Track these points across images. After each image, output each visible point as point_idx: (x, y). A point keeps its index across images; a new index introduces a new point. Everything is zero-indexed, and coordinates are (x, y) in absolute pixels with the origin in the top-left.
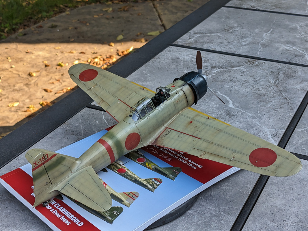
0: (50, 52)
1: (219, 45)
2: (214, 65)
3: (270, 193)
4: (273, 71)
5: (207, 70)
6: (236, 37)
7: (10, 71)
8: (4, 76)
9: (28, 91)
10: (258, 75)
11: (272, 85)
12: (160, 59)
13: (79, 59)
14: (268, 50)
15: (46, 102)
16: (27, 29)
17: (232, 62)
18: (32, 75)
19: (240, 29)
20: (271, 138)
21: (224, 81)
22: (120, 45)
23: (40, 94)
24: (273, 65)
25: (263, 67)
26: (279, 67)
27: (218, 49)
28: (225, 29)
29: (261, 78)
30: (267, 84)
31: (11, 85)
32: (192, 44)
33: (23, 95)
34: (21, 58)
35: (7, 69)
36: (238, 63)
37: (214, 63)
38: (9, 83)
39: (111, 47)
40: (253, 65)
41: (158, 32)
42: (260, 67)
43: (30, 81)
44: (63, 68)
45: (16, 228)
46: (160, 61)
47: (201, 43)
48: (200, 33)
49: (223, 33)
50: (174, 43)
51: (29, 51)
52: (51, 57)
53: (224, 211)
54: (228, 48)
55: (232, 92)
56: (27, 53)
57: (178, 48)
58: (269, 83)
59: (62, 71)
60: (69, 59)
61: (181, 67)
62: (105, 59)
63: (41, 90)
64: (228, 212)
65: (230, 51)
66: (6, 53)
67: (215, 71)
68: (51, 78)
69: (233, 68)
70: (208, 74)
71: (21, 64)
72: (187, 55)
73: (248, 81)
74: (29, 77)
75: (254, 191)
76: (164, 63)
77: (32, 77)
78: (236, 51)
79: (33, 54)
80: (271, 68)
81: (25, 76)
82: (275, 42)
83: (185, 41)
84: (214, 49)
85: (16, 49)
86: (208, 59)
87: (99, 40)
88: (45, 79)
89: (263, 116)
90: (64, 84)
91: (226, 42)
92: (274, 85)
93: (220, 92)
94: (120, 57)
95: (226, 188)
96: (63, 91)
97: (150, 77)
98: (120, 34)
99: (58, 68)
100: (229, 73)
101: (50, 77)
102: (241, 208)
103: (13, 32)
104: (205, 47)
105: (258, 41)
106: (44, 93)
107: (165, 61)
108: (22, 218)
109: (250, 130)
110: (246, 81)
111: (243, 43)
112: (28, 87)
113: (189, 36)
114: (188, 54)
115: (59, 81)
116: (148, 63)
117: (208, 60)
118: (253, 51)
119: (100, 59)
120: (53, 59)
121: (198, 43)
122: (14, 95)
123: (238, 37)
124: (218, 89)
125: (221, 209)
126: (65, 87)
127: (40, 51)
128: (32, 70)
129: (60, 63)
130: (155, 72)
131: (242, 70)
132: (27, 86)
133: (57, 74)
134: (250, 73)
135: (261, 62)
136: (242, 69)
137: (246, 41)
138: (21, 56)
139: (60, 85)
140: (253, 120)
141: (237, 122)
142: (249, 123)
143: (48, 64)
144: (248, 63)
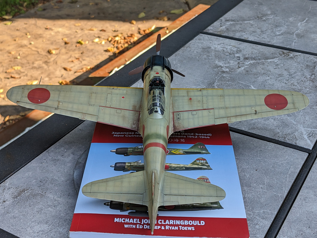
0: (70, 29)
1: (252, 34)
2: (247, 56)
3: (306, 197)
4: (309, 64)
5: (239, 61)
6: (270, 26)
7: (29, 48)
8: (23, 53)
9: (47, 69)
10: (293, 69)
11: (308, 80)
12: (190, 48)
13: (99, 37)
14: (303, 41)
15: (65, 81)
16: (47, 4)
17: (266, 53)
18: (51, 52)
19: (273, 17)
20: (307, 138)
21: (257, 74)
22: (142, 23)
23: (59, 72)
24: (308, 58)
25: (298, 60)
26: (315, 61)
27: (251, 39)
28: (258, 17)
29: (296, 72)
30: (303, 78)
31: (30, 62)
32: (223, 32)
33: (42, 73)
34: (40, 34)
35: (26, 46)
36: (272, 55)
37: (247, 54)
38: (28, 60)
39: (132, 25)
40: (288, 57)
41: (181, 10)
42: (294, 60)
43: (49, 59)
44: (83, 46)
45: (49, 224)
46: (190, 50)
47: (233, 31)
48: (232, 21)
49: (256, 21)
50: (204, 31)
51: (48, 27)
52: (70, 34)
53: (259, 215)
54: (261, 38)
55: (266, 86)
56: (46, 29)
57: (209, 36)
58: (304, 77)
59: (82, 49)
60: (89, 37)
61: (213, 58)
62: (126, 38)
63: (60, 68)
64: (263, 216)
65: (264, 41)
66: (25, 28)
67: (248, 63)
68: (71, 57)
69: (267, 60)
70: (240, 66)
71: (40, 40)
72: (218, 44)
73: (283, 75)
74: (49, 54)
75: (289, 194)
76: (194, 52)
77: (51, 55)
78: (269, 42)
79: (52, 30)
80: (306, 61)
81: (44, 53)
82: (311, 33)
83: (216, 28)
84: (246, 38)
85: (35, 25)
86: (240, 49)
87: (121, 17)
88: (64, 57)
89: (298, 114)
90: (84, 62)
91: (260, 31)
92: (310, 80)
93: (253, 85)
94: (142, 36)
95: (260, 191)
96: (83, 70)
97: (180, 67)
98: (142, 12)
99: (77, 46)
100: (262, 65)
101: (69, 55)
102: (276, 212)
103: (32, 7)
104: (237, 35)
105: (293, 31)
106: (64, 72)
107: (196, 51)
108: (54, 214)
109: (285, 128)
110: (280, 74)
111: (277, 32)
112: (47, 65)
113: (221, 23)
114: (220, 43)
115: (79, 60)
116: (178, 52)
117: (241, 51)
118: (287, 41)
119: (121, 37)
120: (73, 37)
121: (230, 31)
122: (33, 72)
123: (272, 25)
124: (251, 82)
125: (255, 212)
126: (85, 66)
127: (60, 27)
128: (51, 47)
129: (80, 40)
130: (186, 62)
131: (276, 63)
132: (46, 63)
133: (77, 52)
134: (284, 66)
135: (296, 54)
136: (276, 61)
137: (280, 30)
138: (40, 32)
139: (79, 64)
140: (288, 118)
141: (271, 120)
142: (284, 121)
143: (68, 42)
144: (282, 55)
